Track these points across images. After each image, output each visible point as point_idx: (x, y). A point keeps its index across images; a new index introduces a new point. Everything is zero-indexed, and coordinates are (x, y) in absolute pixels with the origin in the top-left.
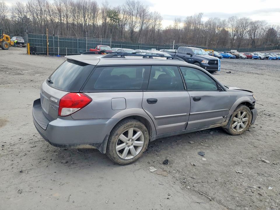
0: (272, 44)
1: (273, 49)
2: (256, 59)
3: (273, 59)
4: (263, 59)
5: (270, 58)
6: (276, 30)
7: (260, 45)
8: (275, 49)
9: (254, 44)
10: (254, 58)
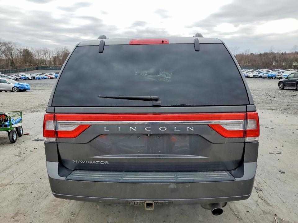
0: (31, 65)
1: (34, 70)
2: (25, 79)
3: (39, 79)
4: (31, 79)
5: (37, 78)
6: (31, 51)
7: (20, 66)
8: (35, 70)
9: (14, 65)
10: (23, 79)
